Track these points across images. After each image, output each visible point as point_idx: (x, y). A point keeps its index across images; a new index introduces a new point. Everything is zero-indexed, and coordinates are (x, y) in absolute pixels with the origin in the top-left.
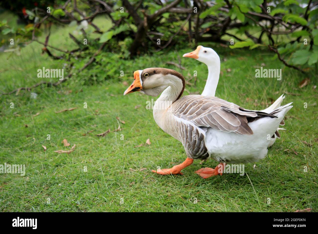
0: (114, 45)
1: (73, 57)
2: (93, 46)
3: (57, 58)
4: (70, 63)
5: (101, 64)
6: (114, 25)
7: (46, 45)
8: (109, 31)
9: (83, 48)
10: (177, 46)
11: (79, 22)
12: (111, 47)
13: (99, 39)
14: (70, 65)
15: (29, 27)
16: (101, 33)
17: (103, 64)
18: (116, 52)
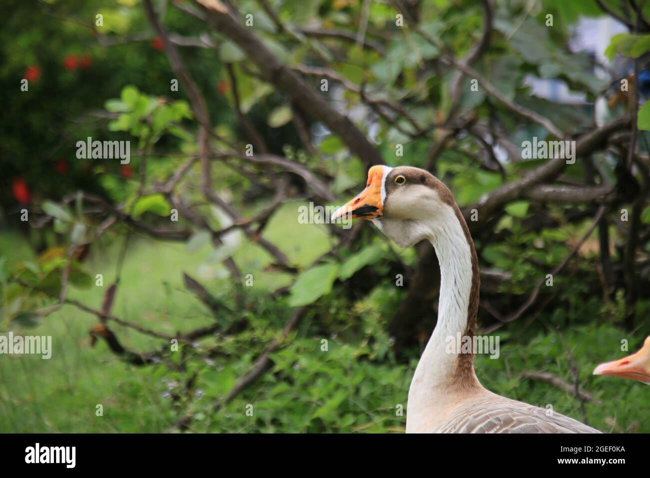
0: (337, 313)
1: (197, 356)
2: (266, 314)
3: (137, 361)
4: (185, 377)
5: (290, 381)
6: (336, 241)
7: (104, 318)
8: (320, 262)
9: (229, 321)
10: (558, 313)
11: (217, 236)
12: (327, 320)
13: (285, 292)
14: (183, 385)
15: (50, 259)
16: (294, 271)
17: (299, 378)
18: (344, 338)
